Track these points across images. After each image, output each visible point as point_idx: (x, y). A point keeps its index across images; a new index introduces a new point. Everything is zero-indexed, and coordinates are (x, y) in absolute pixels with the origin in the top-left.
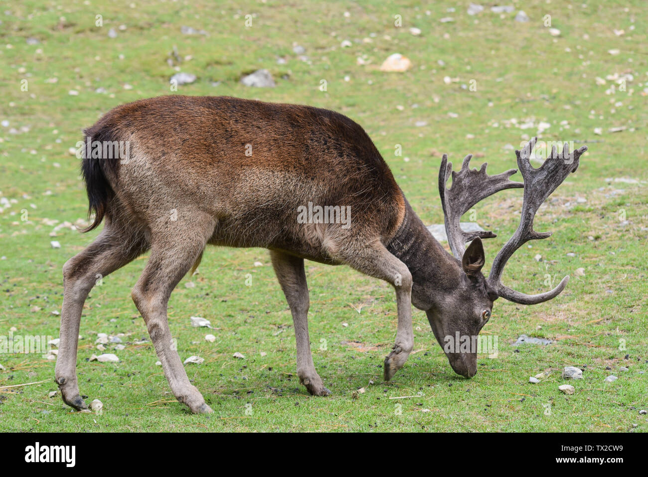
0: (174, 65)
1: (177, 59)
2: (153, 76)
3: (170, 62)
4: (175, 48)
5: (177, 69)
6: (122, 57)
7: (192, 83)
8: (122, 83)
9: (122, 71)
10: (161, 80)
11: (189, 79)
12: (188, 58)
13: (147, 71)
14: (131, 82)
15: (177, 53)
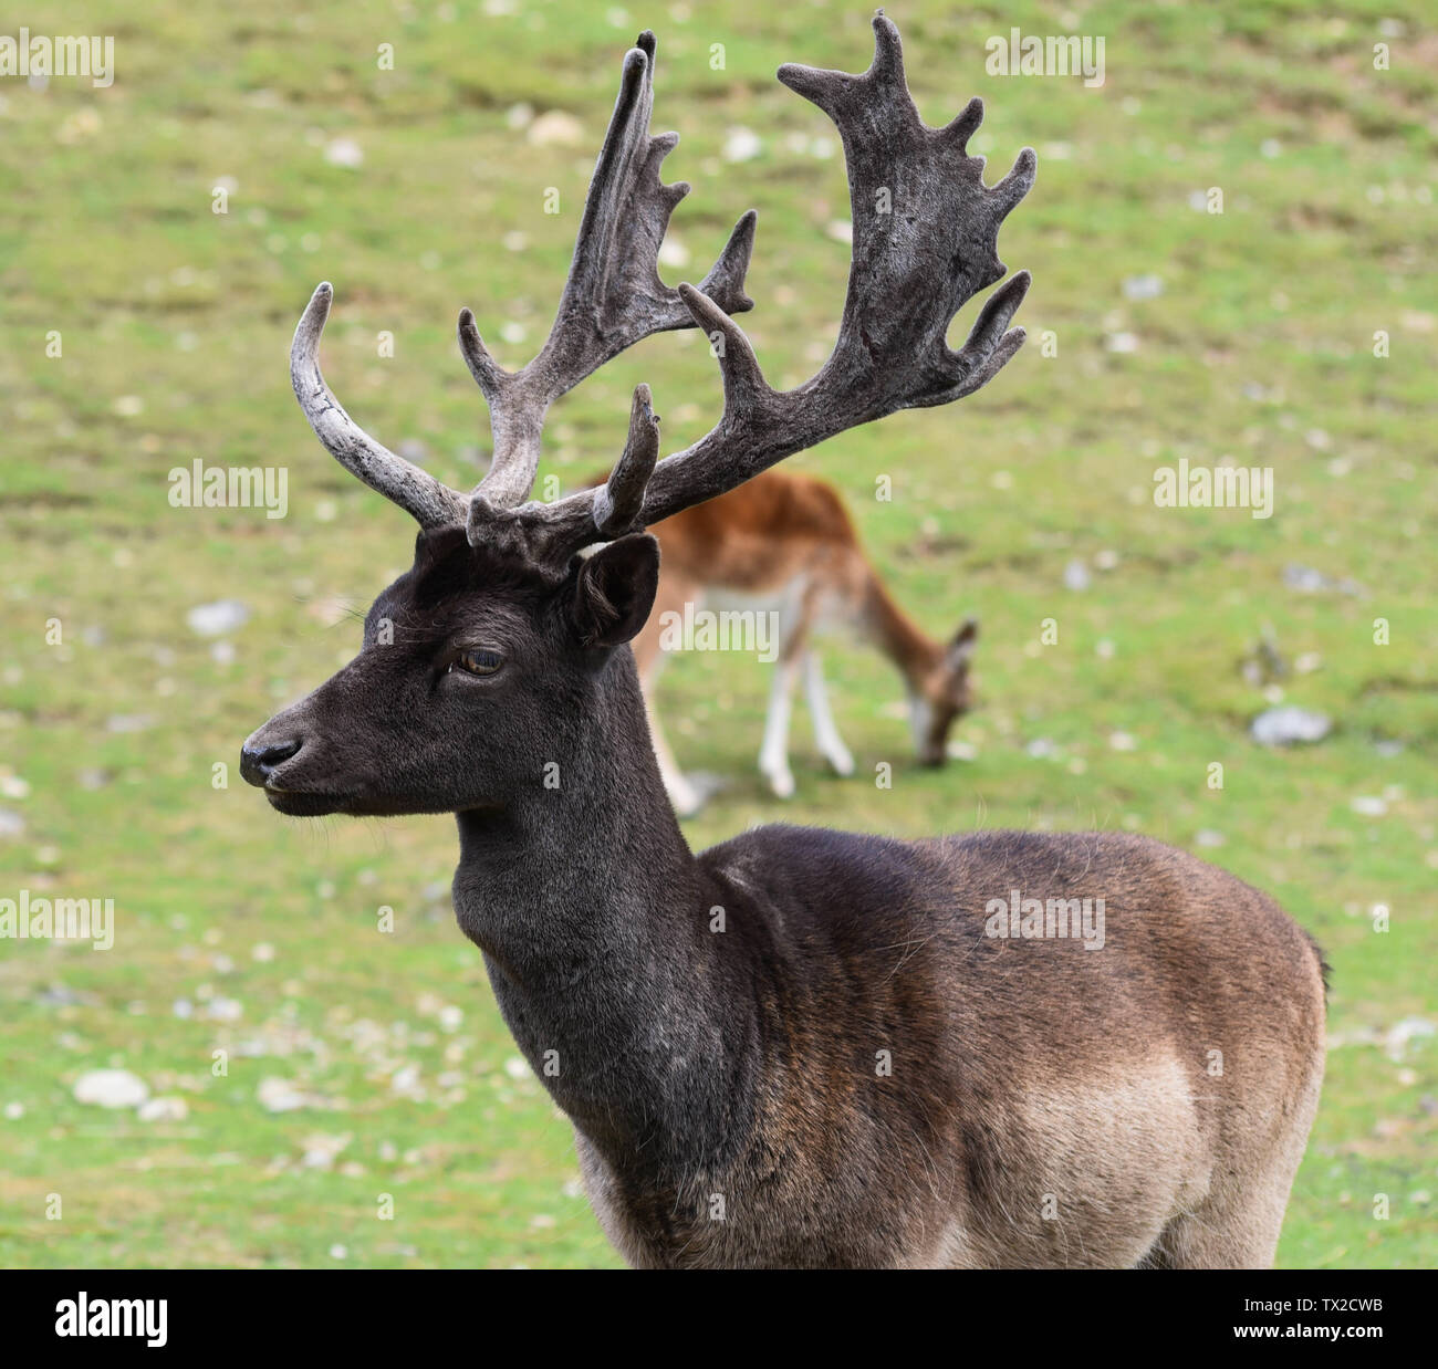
0: (1265, 682)
1: (1272, 666)
2: (1199, 713)
3: (1253, 672)
4: (1269, 633)
5: (1275, 694)
6: (1106, 649)
7: (1316, 743)
8: (1105, 729)
9: (1107, 692)
10: (1222, 727)
11: (1310, 728)
12: (1306, 663)
13: (1182, 699)
14: (1132, 727)
15: (1278, 645)
